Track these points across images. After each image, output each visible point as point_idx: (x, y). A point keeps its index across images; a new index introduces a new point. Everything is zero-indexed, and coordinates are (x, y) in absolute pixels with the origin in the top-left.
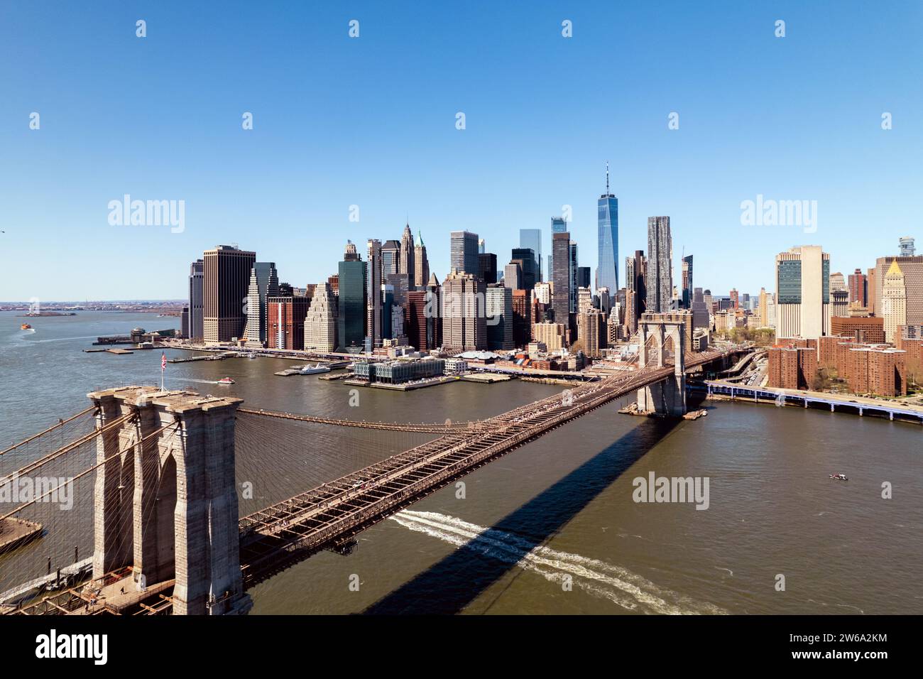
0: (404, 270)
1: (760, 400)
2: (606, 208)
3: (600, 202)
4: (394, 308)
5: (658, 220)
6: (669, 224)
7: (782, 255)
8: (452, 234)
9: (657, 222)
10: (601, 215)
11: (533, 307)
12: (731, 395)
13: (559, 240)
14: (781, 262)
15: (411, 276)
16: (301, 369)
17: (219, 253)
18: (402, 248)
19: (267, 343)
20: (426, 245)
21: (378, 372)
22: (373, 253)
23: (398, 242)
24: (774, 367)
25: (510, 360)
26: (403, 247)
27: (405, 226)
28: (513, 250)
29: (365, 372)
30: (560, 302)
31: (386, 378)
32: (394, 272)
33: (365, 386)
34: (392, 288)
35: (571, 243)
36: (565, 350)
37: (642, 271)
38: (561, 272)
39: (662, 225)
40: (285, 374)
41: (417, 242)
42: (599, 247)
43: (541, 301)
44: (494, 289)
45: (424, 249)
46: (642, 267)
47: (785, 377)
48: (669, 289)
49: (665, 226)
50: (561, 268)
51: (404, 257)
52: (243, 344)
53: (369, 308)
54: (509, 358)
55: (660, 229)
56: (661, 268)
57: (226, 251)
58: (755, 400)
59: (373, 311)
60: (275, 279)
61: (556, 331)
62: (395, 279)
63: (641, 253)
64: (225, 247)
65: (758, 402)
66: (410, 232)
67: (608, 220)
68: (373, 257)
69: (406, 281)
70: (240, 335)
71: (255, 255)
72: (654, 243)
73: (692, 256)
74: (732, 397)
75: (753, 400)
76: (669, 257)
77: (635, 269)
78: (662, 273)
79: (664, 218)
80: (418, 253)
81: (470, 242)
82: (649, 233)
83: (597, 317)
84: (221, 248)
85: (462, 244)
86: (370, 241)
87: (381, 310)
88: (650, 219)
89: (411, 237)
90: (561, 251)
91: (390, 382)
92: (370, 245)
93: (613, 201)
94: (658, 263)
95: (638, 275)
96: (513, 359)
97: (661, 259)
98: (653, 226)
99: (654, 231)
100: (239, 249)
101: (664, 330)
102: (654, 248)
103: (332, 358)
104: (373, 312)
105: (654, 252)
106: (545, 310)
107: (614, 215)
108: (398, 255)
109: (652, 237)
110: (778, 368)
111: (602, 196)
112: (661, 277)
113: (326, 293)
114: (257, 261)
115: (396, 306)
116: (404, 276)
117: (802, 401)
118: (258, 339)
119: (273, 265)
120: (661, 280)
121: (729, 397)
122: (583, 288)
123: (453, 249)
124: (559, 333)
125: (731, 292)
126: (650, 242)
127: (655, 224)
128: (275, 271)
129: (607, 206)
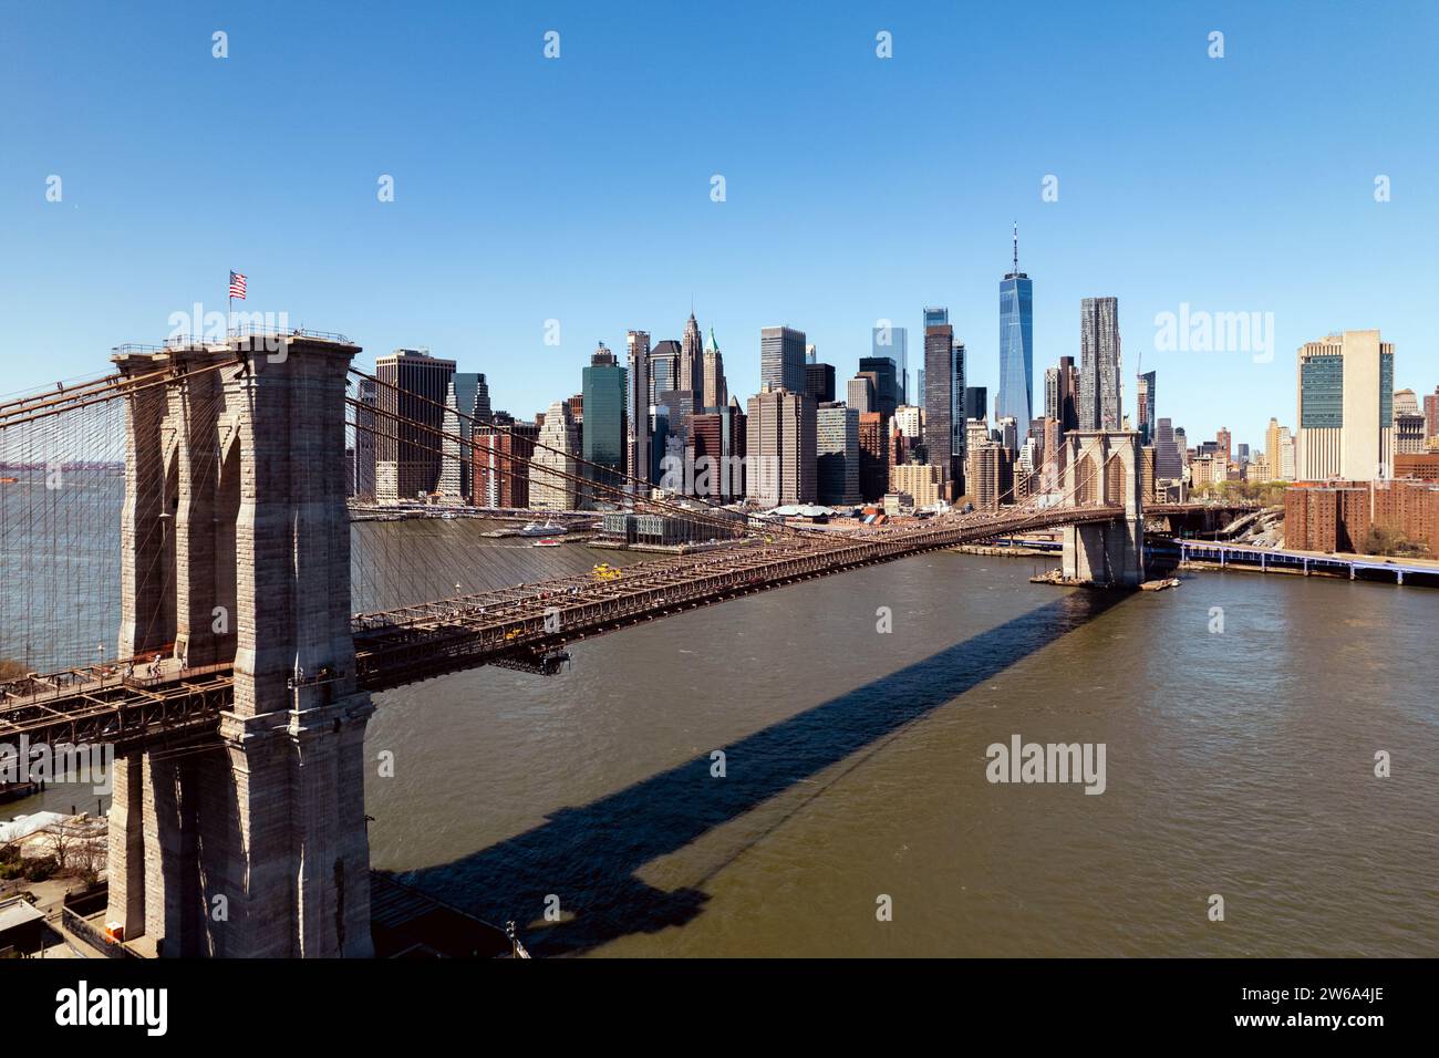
0: (686, 384)
1: (1270, 569)
2: (1013, 295)
3: (1004, 287)
4: (670, 441)
5: (1098, 303)
6: (1115, 309)
7: (1309, 347)
8: (764, 331)
9: (1097, 306)
10: (1005, 307)
11: (892, 443)
12: (1219, 561)
13: (935, 336)
14: (1308, 359)
15: (698, 394)
16: (521, 528)
17: (399, 361)
18: (683, 351)
19: (472, 498)
20: (721, 350)
21: (641, 526)
22: (636, 351)
23: (677, 343)
24: (1295, 519)
25: (853, 517)
26: (685, 350)
27: (689, 317)
28: (861, 360)
29: (620, 528)
30: (937, 436)
31: (653, 536)
32: (670, 388)
33: (620, 549)
34: (665, 411)
35: (955, 343)
36: (944, 502)
37: (1071, 389)
38: (939, 389)
39: (1105, 313)
40: (497, 535)
41: (708, 346)
42: (1002, 358)
43: (905, 434)
44: (830, 410)
45: (719, 357)
46: (1071, 382)
47: (1314, 536)
48: (1116, 415)
49: (1109, 314)
50: (939, 382)
51: (686, 366)
52: (435, 500)
53: (630, 440)
54: (851, 514)
55: (1101, 319)
56: (1103, 381)
57: (411, 358)
58: (1262, 568)
59: (637, 443)
60: (484, 400)
61: (929, 477)
62: (671, 398)
63: (1070, 360)
64: (408, 353)
65: (1266, 572)
66: (696, 326)
67: (1016, 313)
68: (637, 358)
69: (689, 401)
70: (431, 488)
71: (455, 366)
72: (1091, 341)
73: (1153, 373)
74: (1222, 564)
75: (1258, 568)
76: (1116, 363)
77: (1059, 386)
78: (1105, 389)
79: (1108, 300)
80: (709, 364)
81: (792, 343)
82: (1084, 325)
83: (996, 454)
84: (403, 354)
85: (778, 347)
86: (631, 333)
87: (649, 444)
88: (1086, 303)
89: (698, 334)
90: (939, 354)
91: (659, 543)
92: (632, 339)
93: (1024, 284)
94: (1098, 373)
95: (1064, 396)
96: (858, 514)
97: (1102, 367)
98: (1090, 313)
99: (1091, 322)
100: (431, 354)
101: (1107, 446)
102: (1091, 349)
103: (570, 517)
104: (636, 445)
105: (1092, 355)
106: (912, 447)
107: (1026, 307)
108: (677, 363)
109: (1088, 331)
110: (1301, 521)
111: (1007, 277)
112: (1103, 396)
113: (563, 418)
114: (458, 372)
115: (672, 436)
116: (685, 394)
117: (1346, 568)
118: (458, 493)
119: (481, 378)
120: (1103, 401)
121: (1217, 565)
122: (974, 420)
123: (764, 355)
124: (934, 480)
125: (1219, 434)
126: (1085, 339)
127: (1093, 309)
128: (484, 389)
129: (1015, 291)
